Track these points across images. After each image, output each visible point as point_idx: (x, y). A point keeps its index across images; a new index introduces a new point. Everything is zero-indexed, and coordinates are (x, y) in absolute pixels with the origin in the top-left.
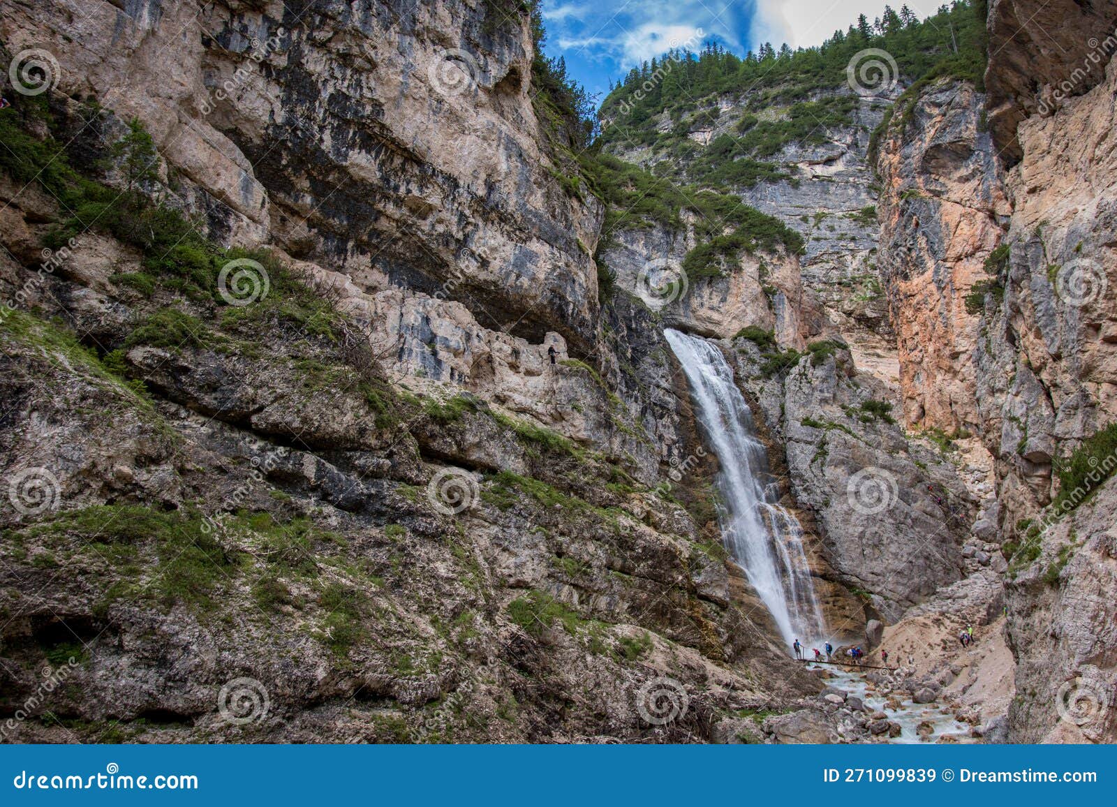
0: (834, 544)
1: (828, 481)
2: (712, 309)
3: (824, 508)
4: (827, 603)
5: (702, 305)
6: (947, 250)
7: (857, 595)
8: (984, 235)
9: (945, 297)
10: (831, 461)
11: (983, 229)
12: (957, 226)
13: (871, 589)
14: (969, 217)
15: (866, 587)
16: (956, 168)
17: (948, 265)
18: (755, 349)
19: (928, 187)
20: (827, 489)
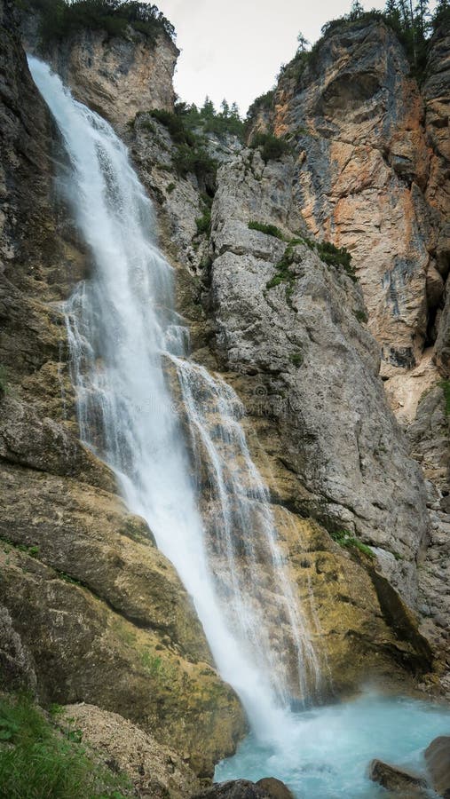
0: (312, 438)
1: (303, 320)
2: (104, 74)
3: (292, 368)
4: (305, 565)
5: (90, 63)
6: (333, 185)
7: (348, 546)
8: (377, 171)
9: (325, 229)
10: (309, 286)
11: (377, 165)
12: (347, 163)
13: (373, 535)
14: (362, 154)
15: (365, 531)
16: (354, 108)
17: (332, 199)
18: (167, 135)
19: (320, 127)
20: (301, 333)
